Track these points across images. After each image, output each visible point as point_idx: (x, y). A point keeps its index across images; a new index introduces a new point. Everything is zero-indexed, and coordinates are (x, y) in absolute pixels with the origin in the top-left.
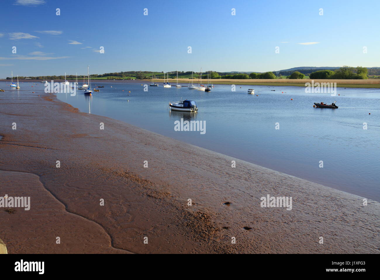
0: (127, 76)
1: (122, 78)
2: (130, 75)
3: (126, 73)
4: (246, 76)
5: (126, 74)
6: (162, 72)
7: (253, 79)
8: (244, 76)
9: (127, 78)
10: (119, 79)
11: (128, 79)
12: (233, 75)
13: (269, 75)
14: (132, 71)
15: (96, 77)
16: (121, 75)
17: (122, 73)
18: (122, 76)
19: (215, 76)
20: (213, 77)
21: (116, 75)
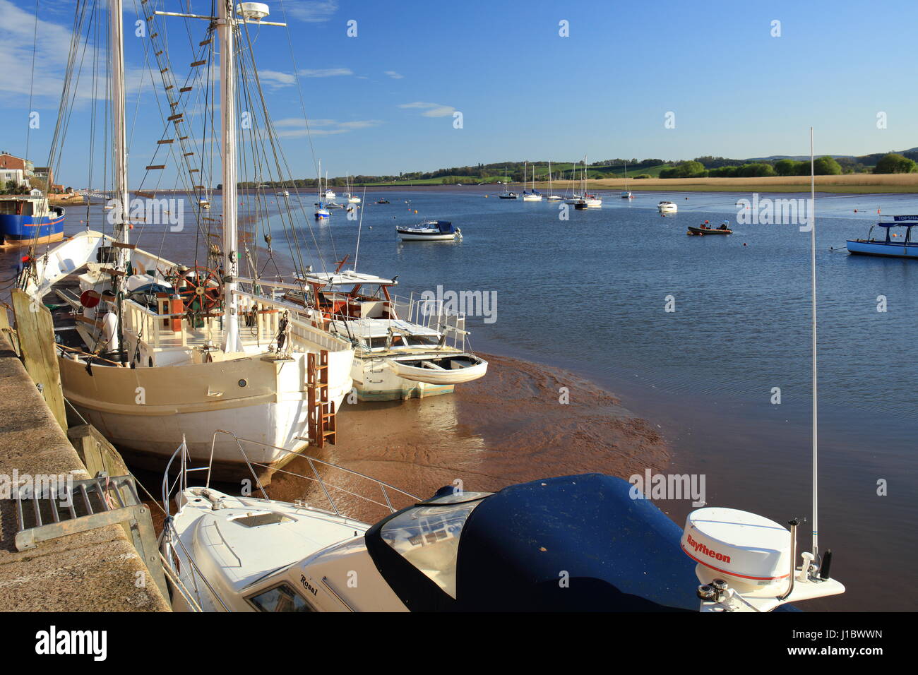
0: (492, 174)
1: (479, 180)
2: (501, 171)
3: (490, 166)
4: (766, 168)
5: (489, 169)
6: (582, 163)
7: (781, 175)
8: (762, 168)
9: (491, 179)
10: (471, 182)
11: (492, 183)
12: (736, 168)
13: (823, 165)
14: (507, 161)
15: (417, 179)
16: (477, 172)
17: (481, 167)
18: (479, 176)
19: (695, 171)
20: (688, 172)
21: (464, 172)
